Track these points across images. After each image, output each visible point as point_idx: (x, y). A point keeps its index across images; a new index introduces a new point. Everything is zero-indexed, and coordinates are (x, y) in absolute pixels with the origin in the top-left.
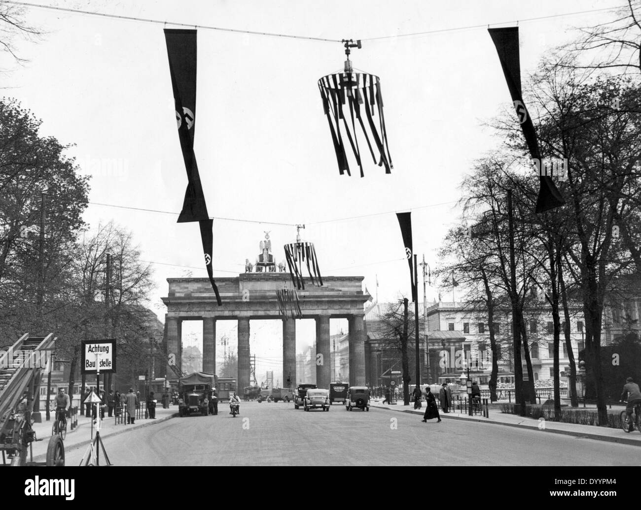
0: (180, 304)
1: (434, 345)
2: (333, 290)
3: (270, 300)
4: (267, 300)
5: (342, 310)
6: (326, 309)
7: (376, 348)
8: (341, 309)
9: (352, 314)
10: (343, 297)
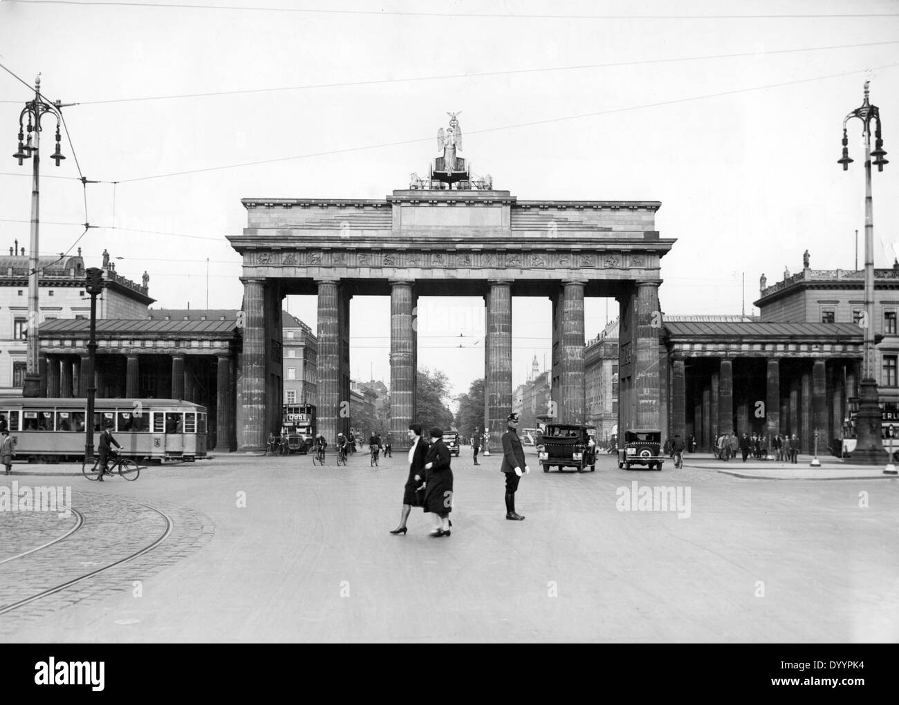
0: (269, 250)
1: (810, 351)
2: (592, 228)
3: (459, 246)
4: (451, 246)
5: (612, 271)
6: (576, 269)
7: (683, 354)
8: (610, 268)
9: (634, 281)
10: (616, 241)
